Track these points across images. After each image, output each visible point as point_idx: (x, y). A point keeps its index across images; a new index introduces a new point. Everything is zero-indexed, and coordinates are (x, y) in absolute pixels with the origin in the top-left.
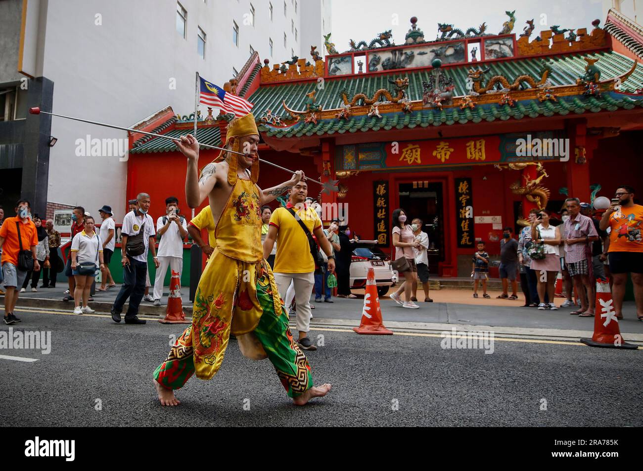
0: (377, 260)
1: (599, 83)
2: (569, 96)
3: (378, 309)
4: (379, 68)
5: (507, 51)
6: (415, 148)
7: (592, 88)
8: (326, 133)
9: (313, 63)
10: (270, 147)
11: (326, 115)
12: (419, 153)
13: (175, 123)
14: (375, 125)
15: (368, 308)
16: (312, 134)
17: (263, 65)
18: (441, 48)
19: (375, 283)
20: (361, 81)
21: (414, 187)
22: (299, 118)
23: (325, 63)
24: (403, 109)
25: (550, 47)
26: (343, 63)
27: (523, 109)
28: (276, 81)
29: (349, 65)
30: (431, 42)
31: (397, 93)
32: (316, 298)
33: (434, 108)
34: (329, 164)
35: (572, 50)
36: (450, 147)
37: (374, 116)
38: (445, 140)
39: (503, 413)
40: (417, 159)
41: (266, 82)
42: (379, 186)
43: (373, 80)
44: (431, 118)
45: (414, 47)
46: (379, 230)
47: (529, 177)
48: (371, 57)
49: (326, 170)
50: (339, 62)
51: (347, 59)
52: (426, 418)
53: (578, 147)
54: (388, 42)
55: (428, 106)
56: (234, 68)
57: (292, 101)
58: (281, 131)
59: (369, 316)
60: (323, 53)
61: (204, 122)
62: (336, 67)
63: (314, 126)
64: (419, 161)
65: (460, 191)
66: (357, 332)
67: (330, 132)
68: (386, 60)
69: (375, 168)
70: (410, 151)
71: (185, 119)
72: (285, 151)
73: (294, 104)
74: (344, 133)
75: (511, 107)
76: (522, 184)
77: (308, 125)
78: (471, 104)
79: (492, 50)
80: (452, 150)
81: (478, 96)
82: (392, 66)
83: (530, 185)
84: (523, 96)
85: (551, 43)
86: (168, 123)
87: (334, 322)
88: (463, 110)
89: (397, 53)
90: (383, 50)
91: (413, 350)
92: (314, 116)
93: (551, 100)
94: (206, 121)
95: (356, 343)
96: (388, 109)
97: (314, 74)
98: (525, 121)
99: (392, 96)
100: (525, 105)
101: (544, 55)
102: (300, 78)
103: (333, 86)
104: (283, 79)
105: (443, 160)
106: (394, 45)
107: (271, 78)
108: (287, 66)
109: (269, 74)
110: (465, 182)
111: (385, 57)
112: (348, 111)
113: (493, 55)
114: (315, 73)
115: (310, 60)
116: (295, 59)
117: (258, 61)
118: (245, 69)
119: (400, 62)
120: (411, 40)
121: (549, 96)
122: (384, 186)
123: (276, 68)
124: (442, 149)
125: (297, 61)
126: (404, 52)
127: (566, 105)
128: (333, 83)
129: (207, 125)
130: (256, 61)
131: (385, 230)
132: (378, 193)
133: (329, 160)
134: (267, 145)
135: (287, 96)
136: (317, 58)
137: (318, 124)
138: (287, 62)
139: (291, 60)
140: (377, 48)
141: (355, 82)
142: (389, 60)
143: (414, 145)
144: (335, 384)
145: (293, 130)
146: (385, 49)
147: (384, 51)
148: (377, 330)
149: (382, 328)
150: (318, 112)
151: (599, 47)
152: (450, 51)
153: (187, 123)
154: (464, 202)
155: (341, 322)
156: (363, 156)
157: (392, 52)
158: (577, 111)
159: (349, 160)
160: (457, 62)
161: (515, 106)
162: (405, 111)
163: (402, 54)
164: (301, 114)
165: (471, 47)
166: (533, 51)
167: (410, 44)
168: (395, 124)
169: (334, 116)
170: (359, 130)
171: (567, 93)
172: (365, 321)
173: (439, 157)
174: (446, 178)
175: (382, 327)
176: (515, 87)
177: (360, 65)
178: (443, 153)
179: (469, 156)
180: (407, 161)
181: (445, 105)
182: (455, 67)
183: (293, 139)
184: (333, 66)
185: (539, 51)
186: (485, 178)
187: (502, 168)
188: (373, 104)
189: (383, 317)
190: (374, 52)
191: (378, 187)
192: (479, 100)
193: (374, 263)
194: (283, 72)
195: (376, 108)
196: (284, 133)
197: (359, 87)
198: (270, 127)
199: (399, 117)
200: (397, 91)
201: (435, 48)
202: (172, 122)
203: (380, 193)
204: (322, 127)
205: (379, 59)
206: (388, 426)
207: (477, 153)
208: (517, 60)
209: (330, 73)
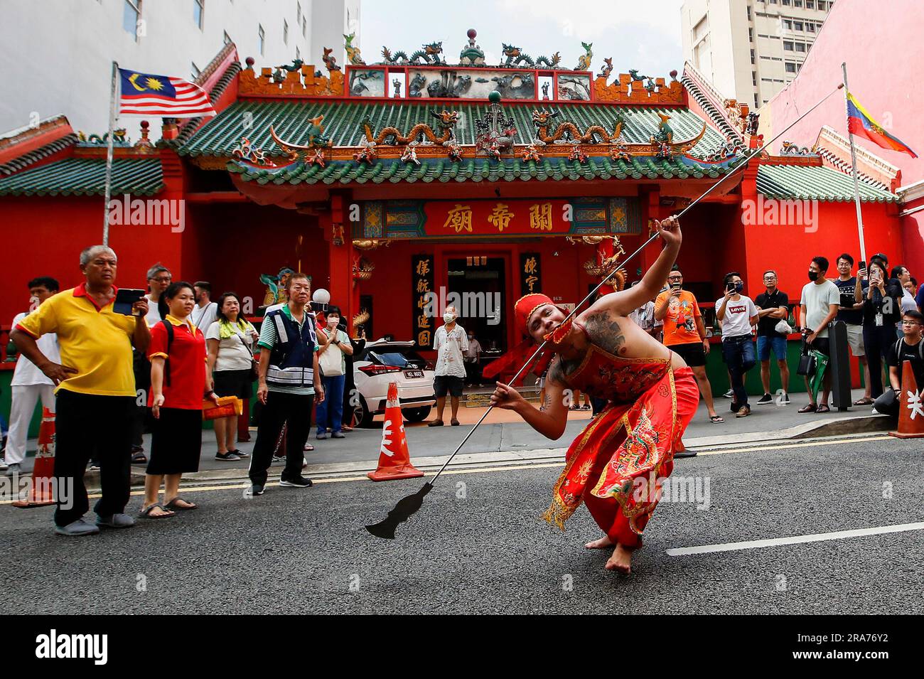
0: (412, 370)
1: (672, 145)
2: (643, 156)
3: (403, 442)
4: (424, 93)
5: (583, 93)
6: (464, 211)
7: (665, 150)
8: (337, 181)
9: (326, 74)
10: (247, 197)
11: (338, 155)
12: (470, 218)
13: (74, 146)
14: (409, 175)
15: (389, 442)
16: (315, 181)
17: (244, 66)
18: (505, 77)
19: (398, 404)
20: (397, 109)
21: (468, 265)
22: (296, 155)
23: (345, 77)
24: (450, 155)
25: (629, 95)
26: (371, 79)
27: (594, 168)
28: (265, 94)
29: (381, 84)
30: (493, 67)
31: (441, 131)
32: (318, 433)
33: (491, 156)
34: (341, 228)
35: (650, 102)
36: (510, 210)
37: (409, 161)
38: (504, 200)
39: (542, 563)
40: (467, 225)
41: (249, 94)
42: (421, 262)
43: (414, 110)
44: (485, 170)
45: (472, 70)
46: (420, 326)
47: (605, 253)
48: (412, 76)
49: (336, 237)
50: (366, 78)
51: (378, 74)
52: (444, 590)
53: (651, 219)
54: (436, 58)
55: (483, 153)
56: (193, 64)
57: (290, 128)
58: (265, 175)
59: (390, 454)
60: (343, 61)
61: (133, 149)
62: (362, 85)
63: (320, 169)
64: (470, 229)
65: (526, 271)
66: (372, 479)
67: (343, 181)
68: (433, 83)
69: (411, 235)
70: (458, 214)
71: (94, 140)
72: (273, 205)
73: (294, 133)
74: (364, 183)
75: (582, 164)
76: (598, 262)
77: (311, 167)
78: (536, 156)
79: (566, 89)
80: (512, 215)
81: (544, 146)
82: (441, 93)
83: (606, 263)
84: (595, 151)
85: (630, 91)
86: (58, 145)
87: (341, 467)
88: (527, 162)
89: (449, 75)
90: (429, 68)
91: (446, 495)
92: (320, 154)
93: (625, 160)
94: (137, 147)
95: (368, 496)
96: (430, 153)
97: (326, 90)
98: (596, 182)
99: (435, 135)
100: (597, 163)
101: (622, 103)
102: (305, 93)
103: (355, 112)
104: (276, 93)
105: (501, 229)
106: (445, 65)
107: (257, 88)
108: (284, 73)
109: (255, 81)
110: (533, 258)
111: (432, 78)
112: (372, 151)
113: (567, 95)
114: (329, 89)
115: (322, 67)
116: (299, 64)
117: (236, 58)
118: (213, 68)
119: (453, 89)
120: (467, 60)
121: (622, 155)
122: (428, 263)
123: (266, 73)
124: (500, 213)
125: (300, 67)
126: (457, 75)
127: (640, 167)
128: (355, 107)
129: (139, 155)
130: (231, 59)
131: (429, 326)
132: (419, 272)
133: (341, 222)
134: (241, 194)
135: (282, 119)
136: (332, 67)
137: (326, 167)
138: (285, 67)
139: (292, 65)
140: (421, 65)
141: (388, 109)
142: (437, 83)
143: (463, 206)
144: (323, 565)
145: (285, 173)
146: (432, 68)
147: (431, 70)
148: (401, 473)
149: (409, 469)
150: (325, 148)
151: (676, 103)
152: (517, 83)
153: (99, 148)
154: (531, 285)
155: (352, 466)
156: (394, 219)
157: (442, 74)
158: (651, 175)
159: (373, 224)
160: (526, 98)
161: (586, 162)
162: (452, 157)
163: (455, 78)
164: (299, 150)
165: (542, 80)
166: (611, 96)
167: (467, 66)
168: (438, 175)
169: (351, 157)
170: (387, 180)
171: (641, 153)
172: (385, 462)
173: (495, 224)
174: (509, 252)
175: (409, 466)
176: (587, 138)
177: (397, 85)
178: (501, 219)
179: (532, 224)
180: (454, 228)
181: (504, 154)
182: (522, 104)
183: (286, 188)
184: (356, 82)
185: (618, 98)
186: (556, 254)
187: (576, 241)
188: (408, 144)
189: (410, 453)
190: (418, 70)
191: (418, 264)
192: (546, 152)
193: (409, 374)
194: (278, 81)
195: (413, 149)
196: (271, 178)
197: (394, 118)
198: (248, 166)
199: (444, 165)
200: (442, 128)
201: (497, 76)
202: (66, 143)
203: (421, 272)
204: (332, 172)
205: (424, 80)
206: (389, 613)
207: (542, 221)
208: (593, 105)
209: (351, 92)
